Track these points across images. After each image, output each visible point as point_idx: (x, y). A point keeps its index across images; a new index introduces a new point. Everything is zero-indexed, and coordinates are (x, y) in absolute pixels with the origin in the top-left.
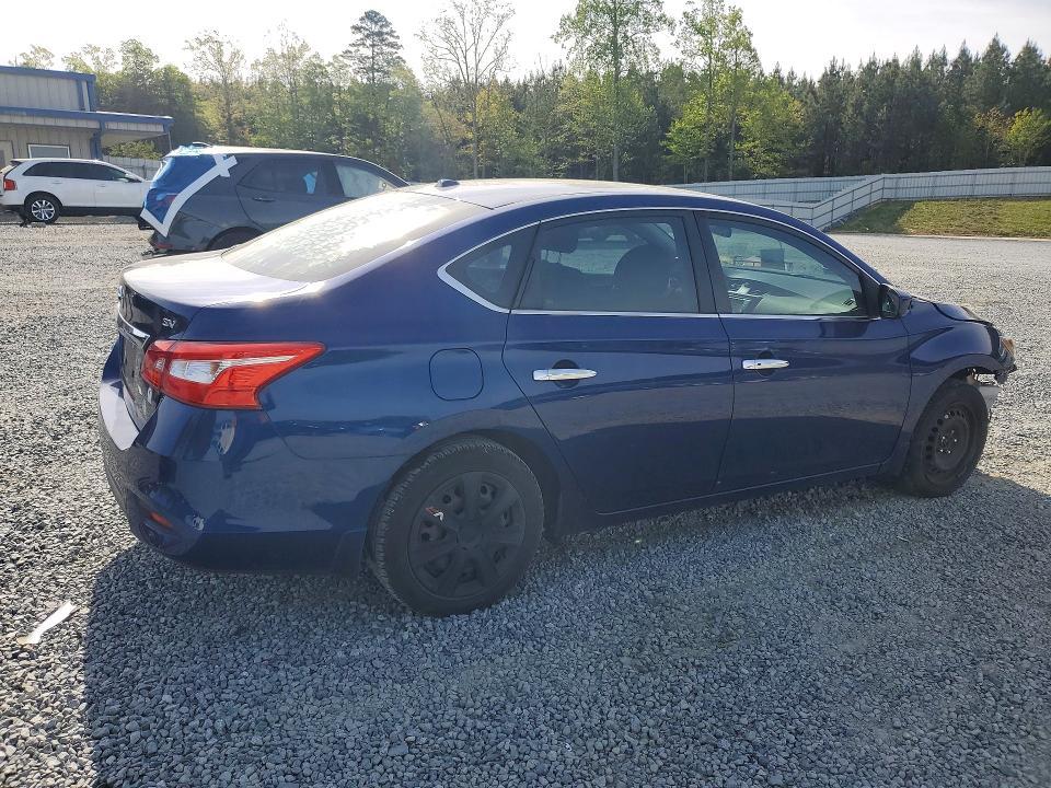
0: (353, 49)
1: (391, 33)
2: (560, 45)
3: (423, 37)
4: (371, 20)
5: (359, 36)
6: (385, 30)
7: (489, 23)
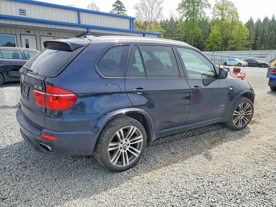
0: (113, 11)
1: (123, 7)
2: (178, 12)
3: (136, 8)
4: (118, 3)
5: (115, 7)
6: (122, 6)
7: (156, 5)
